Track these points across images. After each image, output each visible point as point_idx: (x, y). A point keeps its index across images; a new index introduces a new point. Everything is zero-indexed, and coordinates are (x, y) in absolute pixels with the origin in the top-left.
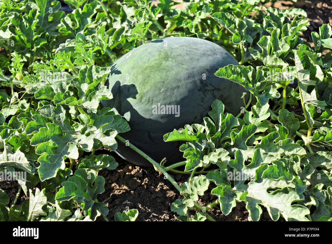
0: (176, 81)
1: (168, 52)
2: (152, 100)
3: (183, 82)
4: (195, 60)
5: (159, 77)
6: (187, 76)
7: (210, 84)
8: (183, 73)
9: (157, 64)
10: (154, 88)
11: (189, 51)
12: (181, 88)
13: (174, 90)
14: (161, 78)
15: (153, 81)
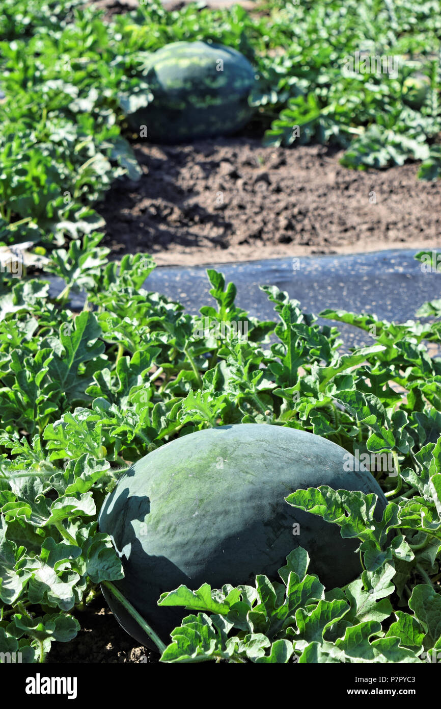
0: (224, 502)
1: (229, 448)
2: (175, 530)
3: (239, 505)
4: (274, 468)
5: (196, 490)
6: (249, 494)
7: (291, 516)
8: (242, 488)
9: (200, 466)
10: (182, 508)
11: (270, 452)
12: (232, 514)
13: (217, 517)
14: (200, 492)
15: (184, 495)
